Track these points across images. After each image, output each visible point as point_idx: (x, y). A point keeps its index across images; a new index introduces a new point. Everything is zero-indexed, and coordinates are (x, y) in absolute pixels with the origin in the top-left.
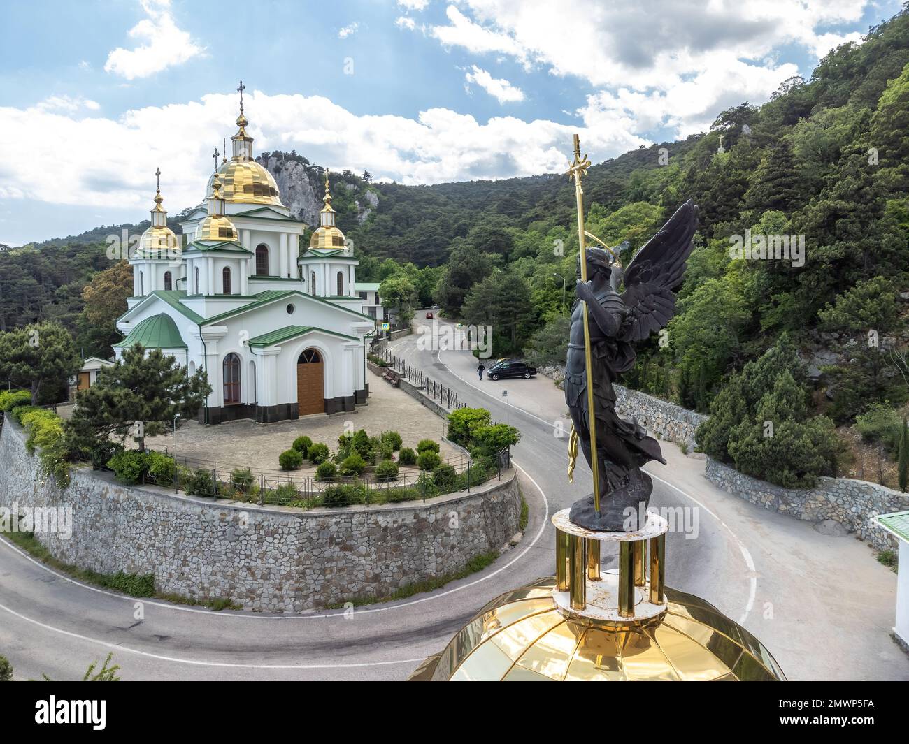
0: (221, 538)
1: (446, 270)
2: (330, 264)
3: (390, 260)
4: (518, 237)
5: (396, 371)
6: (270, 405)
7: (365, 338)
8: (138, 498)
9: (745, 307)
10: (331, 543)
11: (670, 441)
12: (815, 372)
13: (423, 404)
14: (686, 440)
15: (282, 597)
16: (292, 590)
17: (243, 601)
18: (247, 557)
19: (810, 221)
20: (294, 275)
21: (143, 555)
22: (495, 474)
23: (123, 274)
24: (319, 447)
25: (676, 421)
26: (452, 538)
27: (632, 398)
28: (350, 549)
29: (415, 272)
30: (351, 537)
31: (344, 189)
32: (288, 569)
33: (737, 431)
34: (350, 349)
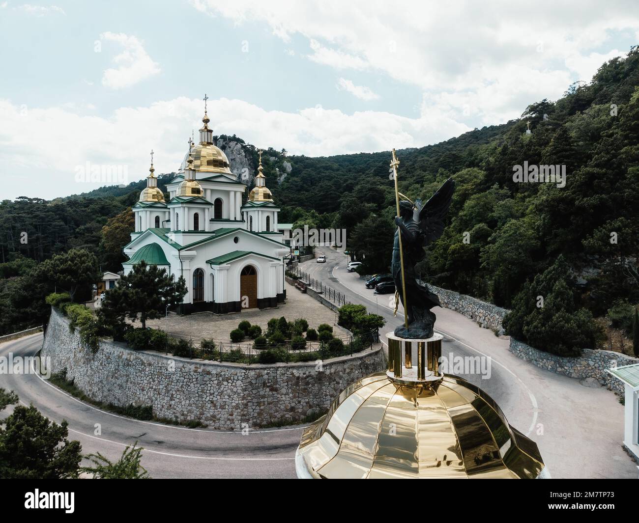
0: (195, 383)
1: (338, 215)
2: (262, 211)
3: (299, 208)
4: (388, 192)
5: (304, 282)
6: (223, 302)
7: (284, 259)
8: (142, 358)
9: (536, 238)
10: (264, 386)
11: (487, 328)
12: (582, 281)
13: (322, 303)
14: (498, 327)
15: (233, 420)
16: (239, 416)
17: (208, 423)
18: (211, 394)
19: (577, 181)
20: (239, 218)
21: (145, 394)
22: (369, 346)
23: (128, 218)
24: (256, 328)
25: (492, 315)
26: (340, 385)
27: (463, 300)
28: (276, 390)
29: (316, 216)
30: (276, 382)
31: (268, 160)
32: (237, 402)
33: (528, 318)
34: (275, 266)
